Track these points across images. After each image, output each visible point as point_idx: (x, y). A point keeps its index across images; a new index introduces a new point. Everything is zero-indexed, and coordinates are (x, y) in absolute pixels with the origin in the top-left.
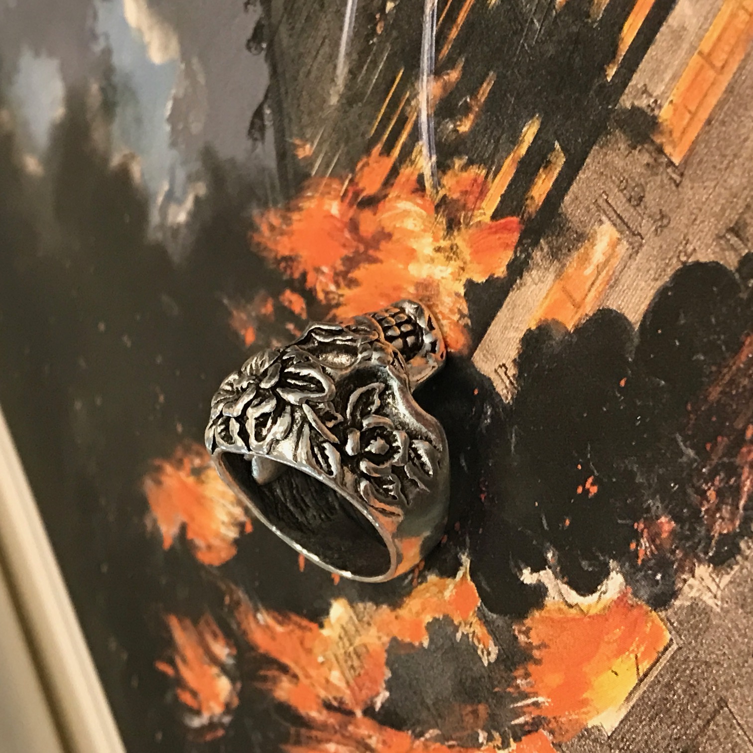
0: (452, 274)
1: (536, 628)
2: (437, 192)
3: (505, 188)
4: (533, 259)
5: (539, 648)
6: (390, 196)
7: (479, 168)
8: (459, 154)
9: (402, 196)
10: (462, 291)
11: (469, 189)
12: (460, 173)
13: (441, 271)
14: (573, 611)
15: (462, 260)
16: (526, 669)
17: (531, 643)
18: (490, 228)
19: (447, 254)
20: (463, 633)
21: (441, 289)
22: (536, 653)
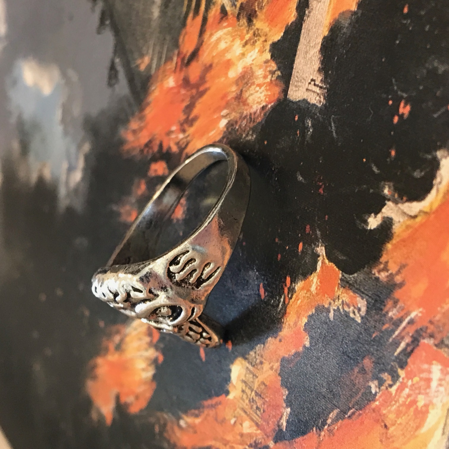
0: (259, 51)
1: (392, 258)
2: (236, 7)
5: (398, 272)
6: (205, 40)
9: (213, 32)
10: (269, 56)
13: (251, 56)
14: (418, 220)
15: (264, 35)
16: (394, 298)
17: (391, 274)
19: (252, 41)
20: (334, 310)
21: (254, 68)
22: (398, 279)
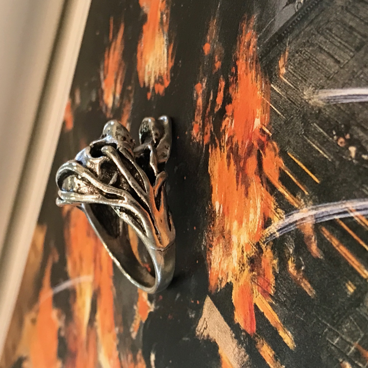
0: (235, 267)
2: (264, 243)
3: (267, 317)
4: (242, 348)
6: (262, 188)
7: (274, 287)
8: (279, 264)
9: (263, 202)
10: (229, 281)
11: (266, 277)
12: (271, 266)
13: (235, 257)
15: (239, 277)
18: (252, 303)
19: (241, 260)
21: (229, 258)
